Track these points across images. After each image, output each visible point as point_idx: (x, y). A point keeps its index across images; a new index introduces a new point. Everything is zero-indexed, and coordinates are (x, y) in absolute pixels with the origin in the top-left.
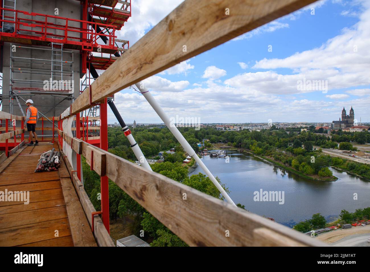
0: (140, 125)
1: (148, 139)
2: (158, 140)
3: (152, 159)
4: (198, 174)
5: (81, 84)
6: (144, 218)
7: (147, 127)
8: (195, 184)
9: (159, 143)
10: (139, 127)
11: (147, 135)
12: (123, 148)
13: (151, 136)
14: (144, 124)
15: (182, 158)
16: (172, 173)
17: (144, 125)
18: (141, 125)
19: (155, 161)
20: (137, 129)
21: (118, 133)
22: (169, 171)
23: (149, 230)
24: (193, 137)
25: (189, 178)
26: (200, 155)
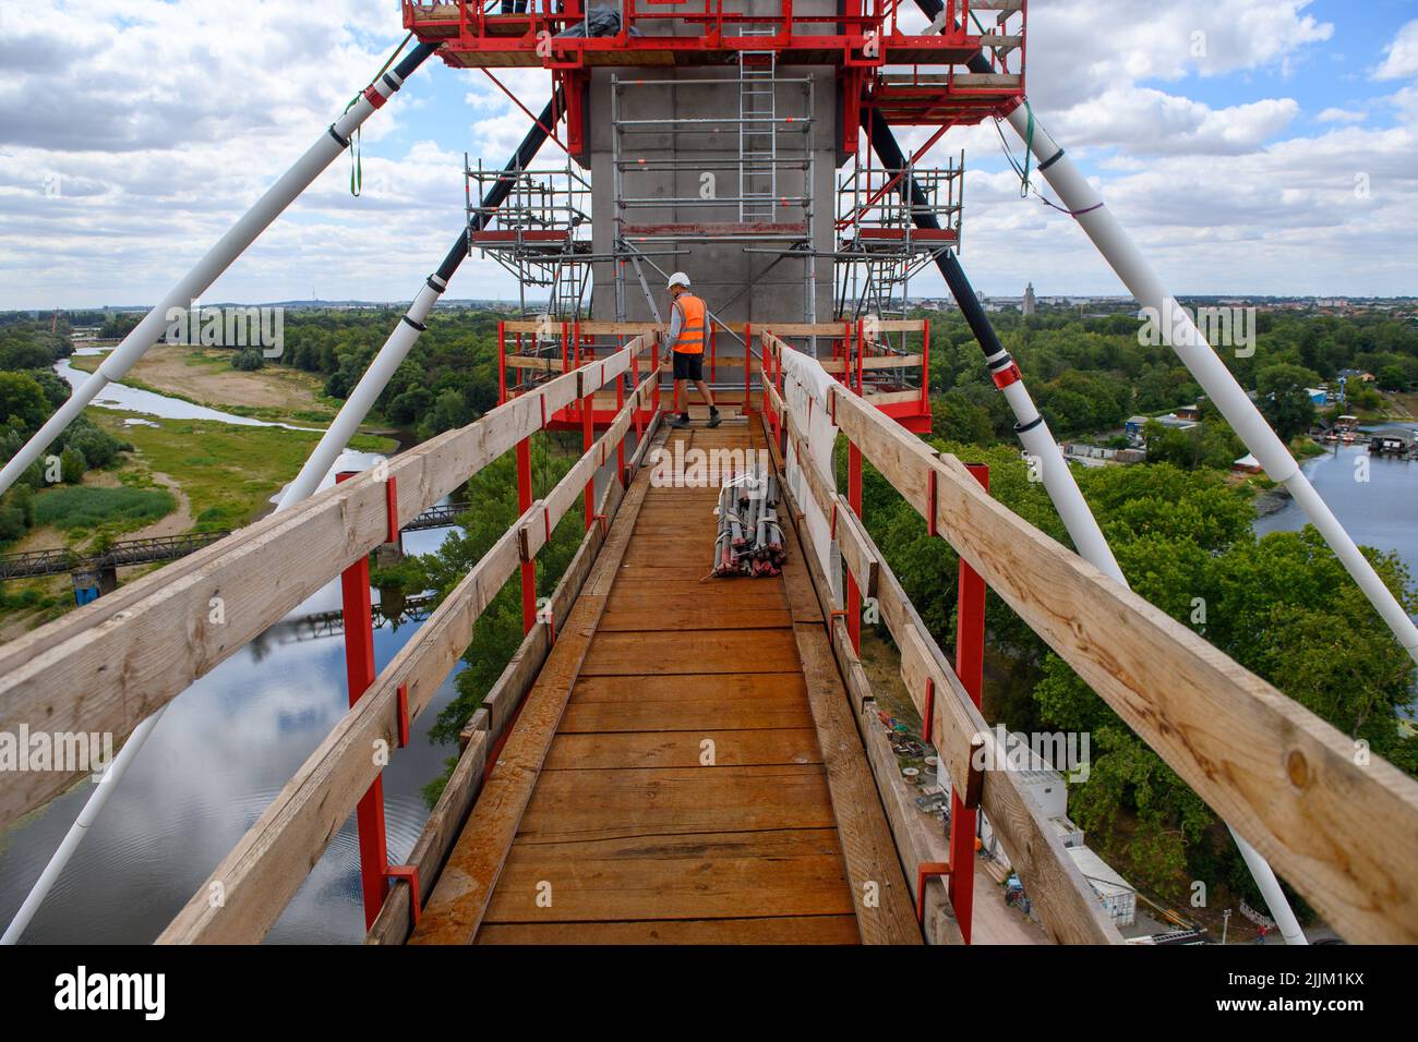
0: (1053, 303)
1: (1083, 364)
2: (1124, 367)
3: (1096, 446)
4: (1300, 529)
5: (837, 188)
6: (1048, 676)
7: (1079, 310)
8: (1284, 570)
9: (1128, 378)
10: (1046, 312)
11: (1081, 345)
12: (978, 396)
13: (1094, 350)
14: (1069, 300)
15: (1232, 450)
16: (1179, 511)
17: (1069, 304)
18: (1057, 304)
19: (1109, 453)
20: (1039, 321)
21: (962, 335)
22: (1168, 504)
23: (1063, 721)
24: (1291, 361)
25: (1257, 543)
26: (1317, 440)
